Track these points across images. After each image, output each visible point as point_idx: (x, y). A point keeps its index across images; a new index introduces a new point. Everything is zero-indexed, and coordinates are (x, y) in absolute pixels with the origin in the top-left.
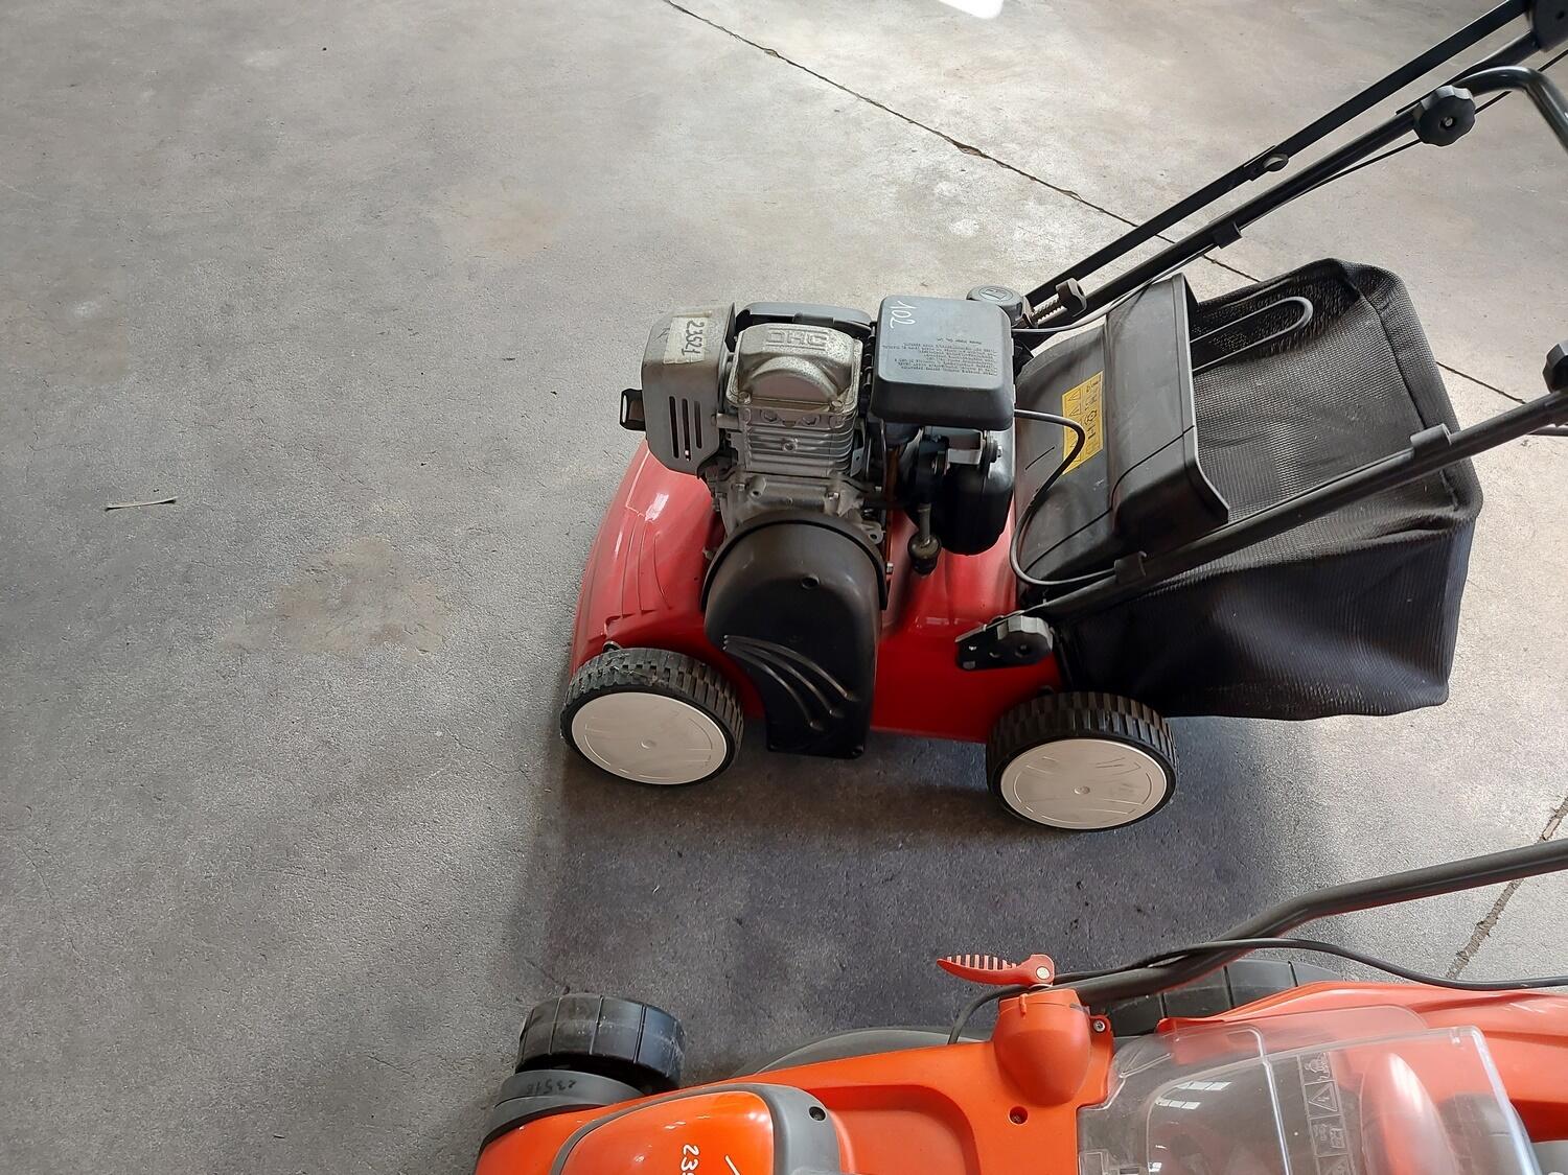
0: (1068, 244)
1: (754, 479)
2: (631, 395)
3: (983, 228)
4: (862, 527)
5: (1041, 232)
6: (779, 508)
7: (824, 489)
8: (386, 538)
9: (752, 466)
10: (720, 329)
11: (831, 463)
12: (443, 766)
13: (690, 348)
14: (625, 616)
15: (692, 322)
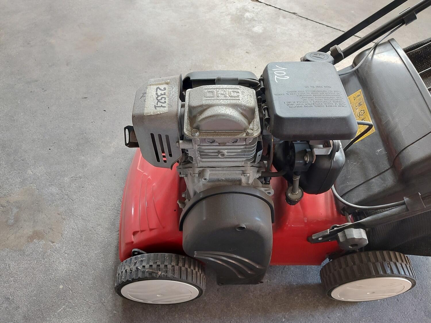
0: (297, 32)
1: (203, 171)
2: (130, 129)
3: (265, 29)
4: (263, 189)
5: (287, 29)
6: (217, 183)
7: (241, 172)
8: (34, 186)
9: (201, 164)
10: (176, 90)
11: (244, 159)
12: (64, 304)
13: (160, 104)
14: (142, 231)
15: (158, 88)
